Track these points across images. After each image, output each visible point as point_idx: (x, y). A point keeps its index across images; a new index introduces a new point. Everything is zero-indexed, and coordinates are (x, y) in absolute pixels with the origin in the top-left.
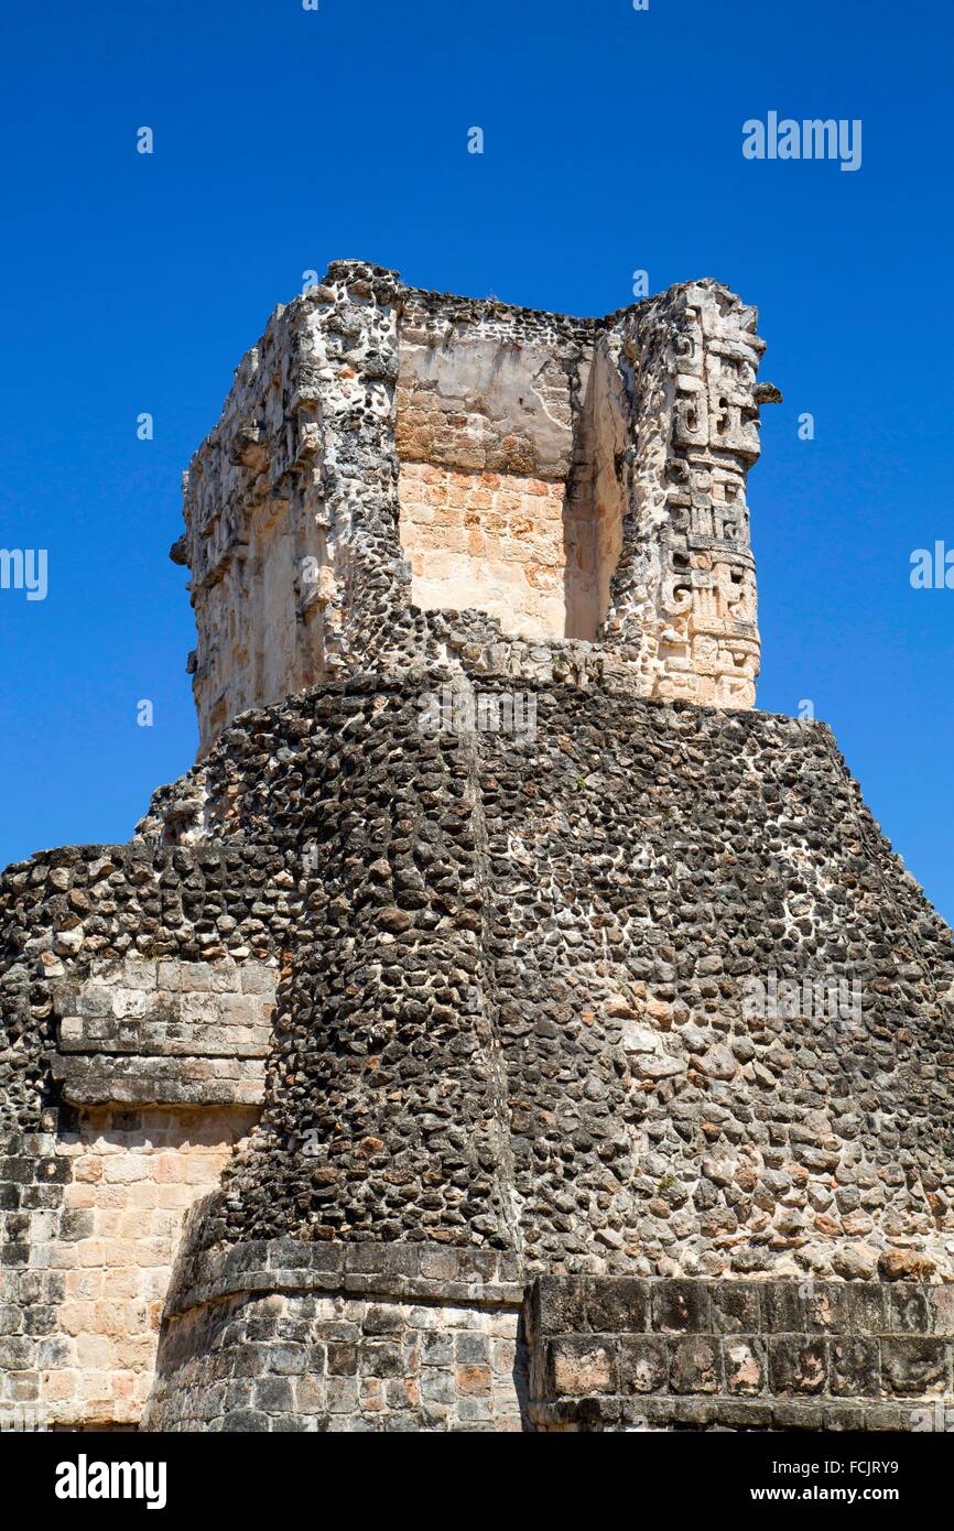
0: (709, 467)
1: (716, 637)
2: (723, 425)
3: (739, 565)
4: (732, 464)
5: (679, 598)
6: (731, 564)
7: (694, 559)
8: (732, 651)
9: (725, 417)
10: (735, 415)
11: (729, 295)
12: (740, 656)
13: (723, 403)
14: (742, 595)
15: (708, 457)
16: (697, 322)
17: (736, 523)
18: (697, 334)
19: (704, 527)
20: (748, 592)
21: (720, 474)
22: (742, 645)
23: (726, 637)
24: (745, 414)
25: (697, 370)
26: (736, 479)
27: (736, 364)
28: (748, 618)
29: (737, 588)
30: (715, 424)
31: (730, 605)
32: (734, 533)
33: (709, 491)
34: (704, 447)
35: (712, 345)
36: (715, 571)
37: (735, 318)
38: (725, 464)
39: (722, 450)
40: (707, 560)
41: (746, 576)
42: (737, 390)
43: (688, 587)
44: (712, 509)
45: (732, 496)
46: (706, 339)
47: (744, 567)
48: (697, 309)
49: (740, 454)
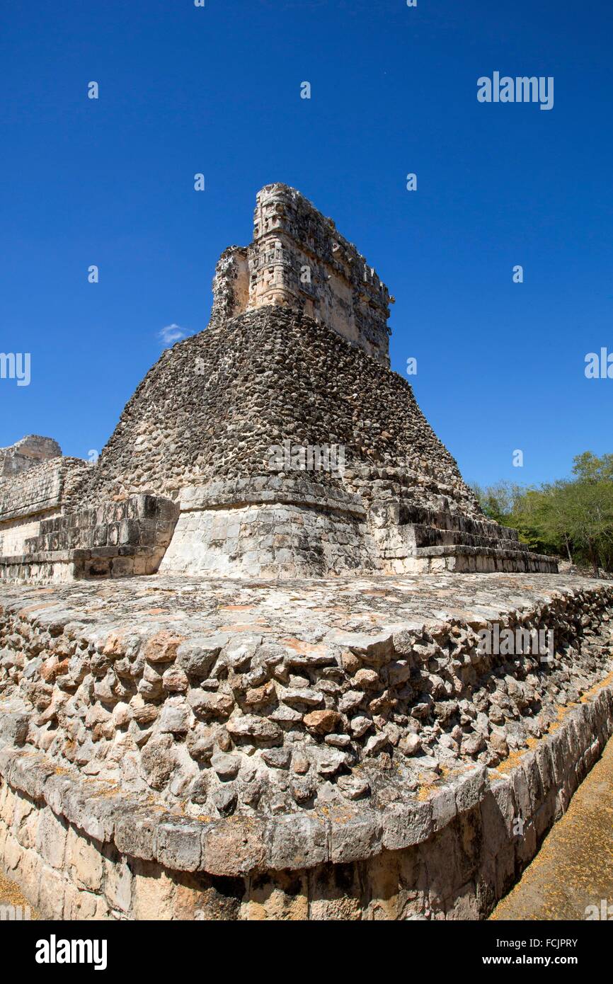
0: (264, 242)
1: (262, 295)
2: (267, 227)
3: (271, 267)
4: (272, 236)
5: (253, 289)
6: (267, 269)
7: (258, 275)
8: (267, 296)
9: (268, 224)
10: (270, 221)
11: (270, 185)
12: (270, 297)
13: (267, 220)
14: (273, 276)
15: (264, 239)
16: (259, 201)
17: (273, 254)
18: (259, 205)
19: (262, 262)
20: (274, 274)
21: (268, 242)
22: (270, 292)
23: (264, 293)
24: (274, 218)
25: (260, 216)
26: (274, 240)
27: (271, 204)
28: (274, 283)
29: (271, 275)
30: (264, 228)
31: (268, 282)
32: (273, 257)
33: (264, 250)
34: (262, 237)
35: (264, 204)
36: (263, 274)
37: (271, 191)
38: (269, 238)
39: (267, 235)
40: (261, 272)
41: (275, 269)
42: (271, 212)
43: (256, 284)
44: (265, 255)
45: (273, 246)
46: (262, 204)
47: (273, 267)
48: (259, 198)
49: (273, 232)
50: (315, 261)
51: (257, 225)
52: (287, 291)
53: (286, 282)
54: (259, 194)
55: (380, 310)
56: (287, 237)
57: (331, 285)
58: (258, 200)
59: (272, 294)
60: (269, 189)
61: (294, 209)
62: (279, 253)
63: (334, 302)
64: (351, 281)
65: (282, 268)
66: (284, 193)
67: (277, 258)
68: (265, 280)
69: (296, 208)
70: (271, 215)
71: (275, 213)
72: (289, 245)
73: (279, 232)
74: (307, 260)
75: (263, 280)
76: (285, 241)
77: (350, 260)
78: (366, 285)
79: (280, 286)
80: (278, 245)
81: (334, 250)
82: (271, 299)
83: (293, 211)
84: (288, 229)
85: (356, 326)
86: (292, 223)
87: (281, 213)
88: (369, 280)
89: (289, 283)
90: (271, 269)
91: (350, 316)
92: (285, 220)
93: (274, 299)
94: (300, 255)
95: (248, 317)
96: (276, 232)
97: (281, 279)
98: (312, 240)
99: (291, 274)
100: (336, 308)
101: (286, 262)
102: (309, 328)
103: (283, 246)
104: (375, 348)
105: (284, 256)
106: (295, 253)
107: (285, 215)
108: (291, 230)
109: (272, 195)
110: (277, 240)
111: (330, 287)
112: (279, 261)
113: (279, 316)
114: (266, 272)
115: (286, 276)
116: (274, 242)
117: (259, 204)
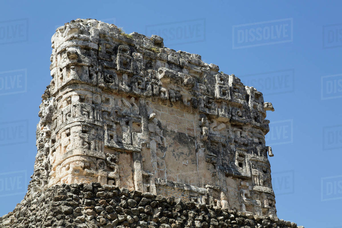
0: (61, 97)
1: (60, 164)
2: (62, 78)
3: (67, 129)
4: (68, 90)
5: (53, 155)
6: (65, 131)
7: (57, 138)
9: (62, 74)
10: (64, 70)
12: (67, 166)
13: (61, 70)
14: (70, 140)
15: (60, 94)
16: (53, 47)
17: (70, 112)
18: (54, 52)
19: (60, 122)
20: (71, 137)
21: (65, 97)
22: (67, 161)
23: (62, 162)
24: (68, 67)
25: (55, 65)
26: (69, 94)
27: (63, 51)
28: (70, 149)
29: (68, 138)
30: (60, 81)
31: (66, 147)
32: (69, 116)
33: (61, 107)
34: (58, 92)
35: (58, 51)
36: (61, 138)
37: (64, 35)
38: (65, 91)
39: (63, 88)
40: (59, 135)
41: (72, 131)
42: (64, 61)
43: (54, 151)
44: (62, 113)
45: (69, 102)
46: (56, 51)
47: (69, 128)
48: (53, 43)
49: (68, 84)
50: (133, 99)
51: (53, 76)
52: (87, 155)
53: (86, 144)
54: (53, 38)
55: (249, 127)
56: (86, 87)
57: (161, 121)
58: (52, 45)
59: (69, 164)
60: (62, 31)
61: (93, 49)
62: (76, 110)
63: (167, 141)
64: (194, 105)
65: (80, 128)
66: (76, 36)
67: (74, 117)
68: (63, 146)
69: (96, 47)
70: (64, 64)
71: (68, 61)
72: (89, 95)
73: (74, 83)
74: (120, 103)
75: (61, 145)
76: (83, 92)
77: (186, 81)
78: (219, 101)
79: (78, 152)
80: (75, 99)
81: (160, 76)
82: (69, 168)
83: (92, 52)
84: (86, 77)
85: (208, 162)
86: (92, 66)
87: (75, 61)
88: (224, 94)
89: (89, 144)
90: (68, 131)
91: (197, 151)
92: (82, 66)
93: (71, 169)
94: (108, 100)
95: (35, 203)
96: (72, 84)
97: (78, 142)
98: (125, 76)
99: (93, 132)
100: (171, 149)
101: (85, 118)
102: (108, 202)
103: (81, 100)
104: (242, 183)
105: (82, 111)
106: (99, 101)
107: (80, 61)
108: (91, 76)
109: (64, 39)
110: (74, 93)
111: (159, 125)
112: (76, 120)
113: (65, 199)
114: (64, 134)
115: (86, 135)
116: (70, 97)
117: (54, 50)
